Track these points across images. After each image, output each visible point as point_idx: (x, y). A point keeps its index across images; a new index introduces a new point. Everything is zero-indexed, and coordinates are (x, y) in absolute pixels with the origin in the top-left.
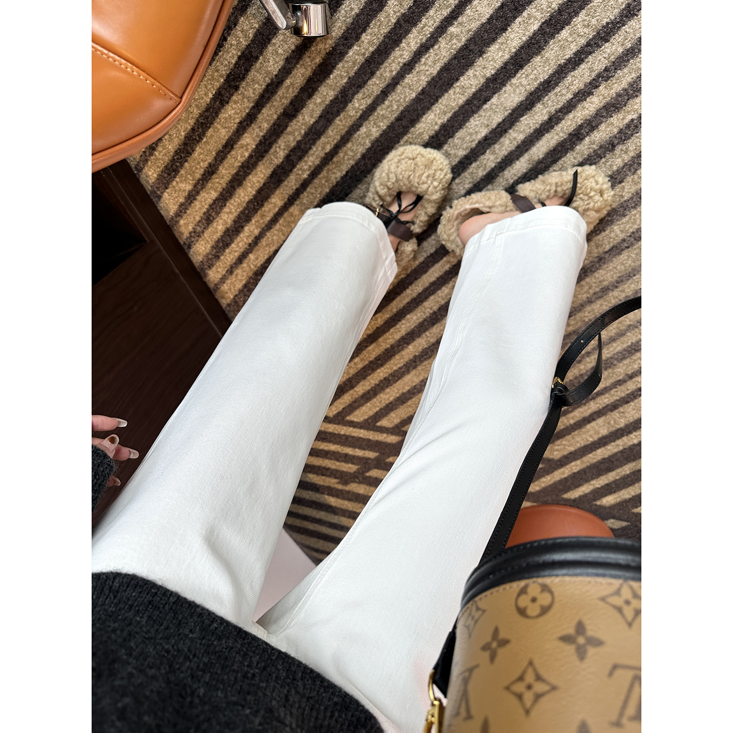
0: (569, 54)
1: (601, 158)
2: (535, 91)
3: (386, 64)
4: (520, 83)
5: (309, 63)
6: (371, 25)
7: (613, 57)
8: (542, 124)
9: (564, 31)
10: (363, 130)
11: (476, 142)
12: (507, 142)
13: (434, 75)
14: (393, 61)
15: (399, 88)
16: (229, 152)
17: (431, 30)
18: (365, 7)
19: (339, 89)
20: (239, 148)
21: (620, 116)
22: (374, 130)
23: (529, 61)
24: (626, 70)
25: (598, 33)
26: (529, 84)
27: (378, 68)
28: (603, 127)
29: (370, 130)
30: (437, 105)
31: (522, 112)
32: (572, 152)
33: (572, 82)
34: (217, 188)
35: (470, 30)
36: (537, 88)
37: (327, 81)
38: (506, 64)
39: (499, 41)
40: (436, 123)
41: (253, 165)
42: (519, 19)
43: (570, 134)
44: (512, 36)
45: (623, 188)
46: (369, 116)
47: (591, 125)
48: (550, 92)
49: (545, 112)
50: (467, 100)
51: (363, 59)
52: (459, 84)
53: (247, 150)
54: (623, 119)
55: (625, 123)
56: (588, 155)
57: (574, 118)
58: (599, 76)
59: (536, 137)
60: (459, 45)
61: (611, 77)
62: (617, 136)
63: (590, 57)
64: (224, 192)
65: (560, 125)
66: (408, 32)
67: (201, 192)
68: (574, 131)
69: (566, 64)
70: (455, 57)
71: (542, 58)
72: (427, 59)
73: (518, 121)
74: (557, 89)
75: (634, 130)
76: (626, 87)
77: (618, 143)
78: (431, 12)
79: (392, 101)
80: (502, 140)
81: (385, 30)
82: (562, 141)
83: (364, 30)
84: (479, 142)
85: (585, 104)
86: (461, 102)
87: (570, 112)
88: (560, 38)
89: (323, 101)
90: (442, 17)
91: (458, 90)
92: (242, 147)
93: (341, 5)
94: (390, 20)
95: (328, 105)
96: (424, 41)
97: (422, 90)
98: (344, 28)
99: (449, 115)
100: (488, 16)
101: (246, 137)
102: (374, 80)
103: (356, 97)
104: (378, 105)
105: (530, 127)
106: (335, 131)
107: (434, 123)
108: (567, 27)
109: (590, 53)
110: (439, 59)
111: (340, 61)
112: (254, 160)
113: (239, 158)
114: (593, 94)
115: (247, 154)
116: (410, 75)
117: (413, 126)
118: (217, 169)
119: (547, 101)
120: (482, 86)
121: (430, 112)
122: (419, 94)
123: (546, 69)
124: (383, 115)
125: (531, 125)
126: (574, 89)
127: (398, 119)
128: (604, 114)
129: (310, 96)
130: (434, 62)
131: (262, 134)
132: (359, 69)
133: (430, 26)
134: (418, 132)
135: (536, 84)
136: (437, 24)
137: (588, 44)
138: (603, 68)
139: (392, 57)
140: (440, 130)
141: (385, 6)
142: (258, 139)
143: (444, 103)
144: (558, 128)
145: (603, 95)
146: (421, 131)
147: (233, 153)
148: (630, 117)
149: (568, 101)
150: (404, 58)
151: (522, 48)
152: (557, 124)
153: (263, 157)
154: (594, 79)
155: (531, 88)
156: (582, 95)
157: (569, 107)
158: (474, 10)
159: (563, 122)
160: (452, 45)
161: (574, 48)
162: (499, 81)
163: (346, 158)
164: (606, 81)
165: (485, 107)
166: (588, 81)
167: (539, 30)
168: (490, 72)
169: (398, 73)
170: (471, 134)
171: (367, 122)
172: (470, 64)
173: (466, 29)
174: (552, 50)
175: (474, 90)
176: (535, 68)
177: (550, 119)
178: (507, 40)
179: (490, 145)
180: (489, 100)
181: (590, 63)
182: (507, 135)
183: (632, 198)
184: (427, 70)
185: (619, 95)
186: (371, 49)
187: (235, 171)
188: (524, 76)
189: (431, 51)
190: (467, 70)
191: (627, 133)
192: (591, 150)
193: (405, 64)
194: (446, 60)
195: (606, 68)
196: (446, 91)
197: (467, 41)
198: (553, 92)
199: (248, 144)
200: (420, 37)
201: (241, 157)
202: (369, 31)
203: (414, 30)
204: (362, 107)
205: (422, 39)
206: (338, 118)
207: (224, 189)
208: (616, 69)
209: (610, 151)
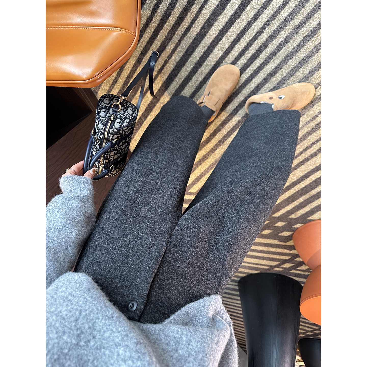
0: (251, 16)
1: (271, 59)
2: (239, 33)
3: (179, 29)
4: (233, 30)
5: (150, 32)
6: (172, 14)
7: (269, 16)
8: (244, 47)
9: (248, 7)
10: (173, 58)
11: (218, 58)
12: (231, 57)
13: (199, 31)
14: (182, 27)
15: (185, 38)
16: (122, 72)
17: (195, 13)
18: (168, 7)
19: (162, 41)
20: (126, 70)
21: (276, 40)
22: (177, 58)
23: (236, 21)
24: (276, 21)
25: (262, 6)
26: (237, 31)
27: (176, 31)
28: (270, 46)
29: (176, 58)
30: (201, 44)
31: (235, 43)
32: (259, 58)
33: (254, 28)
34: (118, 87)
35: (210, 11)
36: (240, 32)
37: (157, 38)
38: (227, 23)
39: (223, 14)
40: (201, 52)
41: (131, 76)
42: (229, 5)
43: (257, 50)
44: (227, 12)
45: (282, 71)
46: (175, 52)
47: (265, 45)
48: (246, 33)
49: (245, 41)
50: (213, 40)
51: (170, 28)
52: (208, 34)
53: (129, 70)
54: (278, 41)
55: (279, 43)
56: (266, 59)
57: (257, 43)
58: (265, 24)
59: (243, 53)
60: (207, 17)
61: (270, 24)
62: (277, 49)
63: (260, 17)
64: (121, 89)
65: (252, 47)
66: (186, 15)
67: (112, 90)
68: (258, 48)
69: (251, 21)
70: (206, 23)
71: (241, 19)
72: (195, 25)
73: (234, 47)
74: (249, 32)
75: (283, 46)
76: (277, 27)
77: (277, 52)
78: (195, 6)
79: (183, 44)
80: (229, 56)
81: (177, 15)
82: (254, 54)
83: (169, 16)
84: (220, 58)
85: (261, 37)
86: (210, 41)
87: (256, 41)
88: (247, 10)
89: (156, 47)
90: (199, 7)
91: (208, 36)
92: (127, 69)
93: (159, 7)
94: (179, 11)
95: (158, 48)
96: (193, 18)
97: (195, 38)
98: (161, 16)
99: (206, 48)
100: (217, 4)
101: (128, 65)
102: (175, 36)
103: (169, 44)
104: (178, 47)
105: (240, 49)
106: (162, 59)
107: (200, 52)
108: (249, 6)
109: (260, 15)
110: (200, 24)
111: (162, 29)
112: (131, 74)
113: (126, 74)
114: (264, 32)
115: (129, 72)
116: (189, 33)
117: (192, 54)
118: (118, 79)
119: (245, 37)
120: (218, 34)
121: (198, 47)
122: (193, 40)
123: (243, 24)
124: (180, 51)
125: (240, 48)
126: (256, 31)
127: (186, 52)
128: (270, 40)
129: (151, 45)
130: (198, 26)
131: (134, 63)
132: (169, 32)
133: (195, 12)
134: (194, 57)
135: (240, 30)
136: (197, 10)
137: (258, 12)
138: (266, 21)
139: (181, 26)
140: (203, 54)
141: (176, 5)
142: (132, 65)
143: (204, 43)
144: (251, 48)
145: (268, 32)
146: (196, 56)
147: (123, 72)
148: (280, 40)
149: (254, 36)
150: (186, 26)
151: (232, 16)
152: (250, 47)
153: (135, 72)
154: (263, 26)
155: (238, 32)
156: (259, 33)
157: (254, 39)
158: (211, 3)
159: (253, 45)
160: (204, 18)
161: (253, 14)
162: (225, 31)
163: (167, 70)
164: (268, 26)
165: (220, 42)
166: (261, 27)
167: (238, 8)
168: (220, 27)
169: (184, 32)
170: (216, 55)
171: (174, 54)
172: (212, 25)
173: (208, 10)
174: (244, 15)
175: (215, 36)
176: (239, 24)
177: (248, 44)
178: (226, 13)
179: (224, 59)
180: (221, 40)
181: (260, 19)
182: (231, 54)
183: (287, 75)
184: (196, 30)
185: (274, 31)
186: (173, 23)
187: (125, 80)
188: (234, 27)
189: (196, 21)
190: (211, 27)
191: (280, 47)
192: (266, 56)
193: (187, 28)
194: (202, 24)
195: (267, 20)
196: (204, 37)
197: (210, 15)
198: (247, 33)
199: (129, 67)
200: (191, 17)
201: (127, 73)
202: (172, 16)
203: (189, 14)
204: (172, 48)
205: (192, 18)
206: (163, 53)
207: (121, 88)
208: (271, 20)
209: (274, 56)
